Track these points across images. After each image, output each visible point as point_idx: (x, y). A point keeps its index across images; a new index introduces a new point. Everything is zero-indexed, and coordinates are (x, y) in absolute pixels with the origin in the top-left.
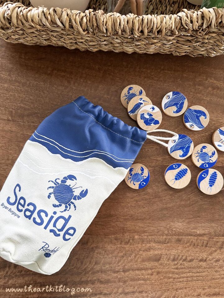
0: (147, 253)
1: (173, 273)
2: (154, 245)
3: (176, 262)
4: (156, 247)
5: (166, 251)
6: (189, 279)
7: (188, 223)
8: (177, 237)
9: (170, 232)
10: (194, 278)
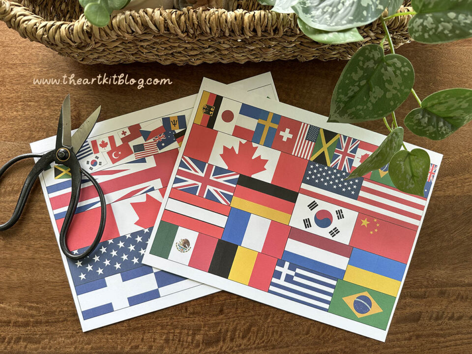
1: (437, 335)
2: (410, 300)
3: (440, 322)
4: (414, 302)
5: (427, 307)
6: (458, 342)
7: (454, 269)
8: (440, 289)
9: (431, 283)
10: (464, 341)
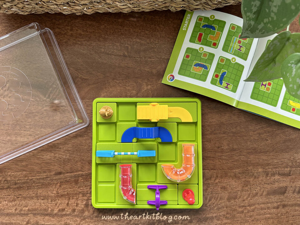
0: (272, 186)
2: (278, 177)
4: (281, 179)
5: (291, 183)
9: (294, 164)
